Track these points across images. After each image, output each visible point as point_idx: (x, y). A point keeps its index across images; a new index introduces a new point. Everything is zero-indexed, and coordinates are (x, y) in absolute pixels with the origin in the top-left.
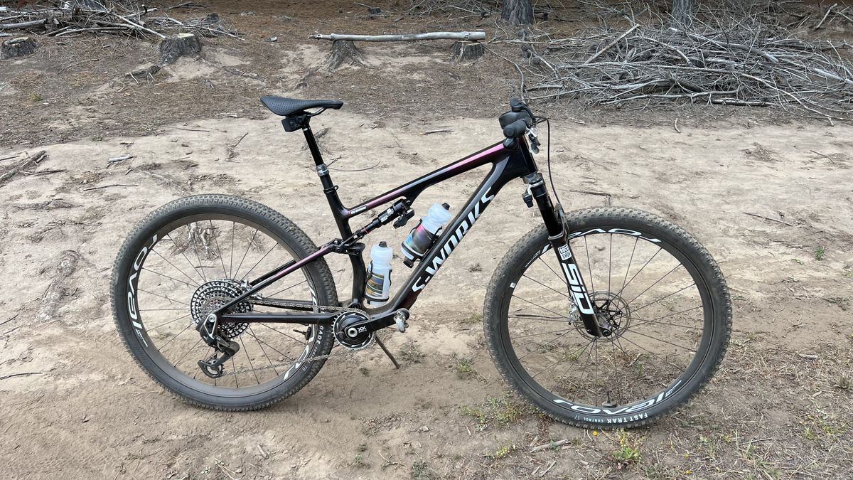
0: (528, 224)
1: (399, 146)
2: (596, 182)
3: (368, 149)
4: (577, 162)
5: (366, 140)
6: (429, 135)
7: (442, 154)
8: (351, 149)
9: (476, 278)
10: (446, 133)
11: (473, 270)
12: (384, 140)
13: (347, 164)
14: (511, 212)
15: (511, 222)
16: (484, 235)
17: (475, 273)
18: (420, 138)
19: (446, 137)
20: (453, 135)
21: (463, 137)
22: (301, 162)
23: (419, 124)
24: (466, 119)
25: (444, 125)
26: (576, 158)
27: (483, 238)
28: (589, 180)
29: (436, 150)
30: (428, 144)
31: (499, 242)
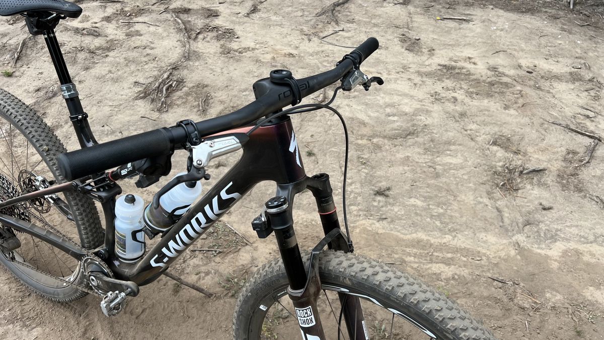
0: (478, 152)
1: (408, 28)
2: (595, 117)
3: (375, 25)
4: (589, 86)
5: (380, 16)
6: (445, 21)
7: (444, 45)
8: (359, 23)
9: (375, 204)
10: (464, 22)
11: (380, 193)
12: (397, 18)
13: (345, 38)
14: (469, 132)
15: (460, 145)
16: (419, 154)
17: (379, 198)
18: (434, 22)
19: (461, 26)
20: (470, 25)
21: (479, 30)
22: (305, 29)
23: (444, 7)
24: (496, 9)
25: (468, 12)
26: (591, 80)
27: (416, 158)
28: (588, 113)
29: (442, 39)
30: (439, 30)
31: (430, 167)
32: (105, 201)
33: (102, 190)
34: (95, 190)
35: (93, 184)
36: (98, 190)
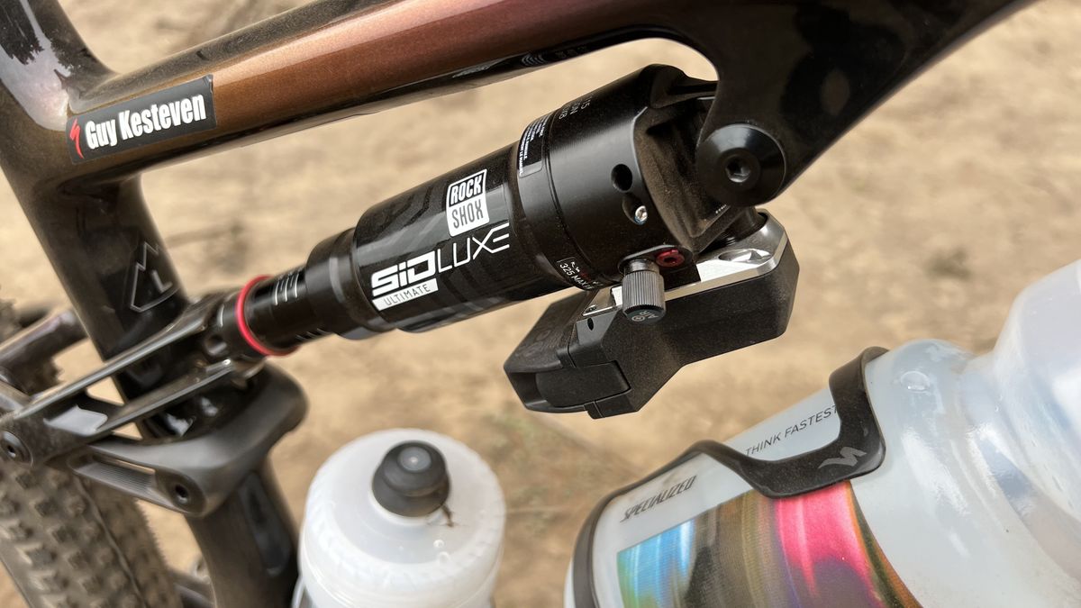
32: (211, 502)
33: (181, 426)
34: (131, 431)
35: (107, 391)
36: (156, 428)
